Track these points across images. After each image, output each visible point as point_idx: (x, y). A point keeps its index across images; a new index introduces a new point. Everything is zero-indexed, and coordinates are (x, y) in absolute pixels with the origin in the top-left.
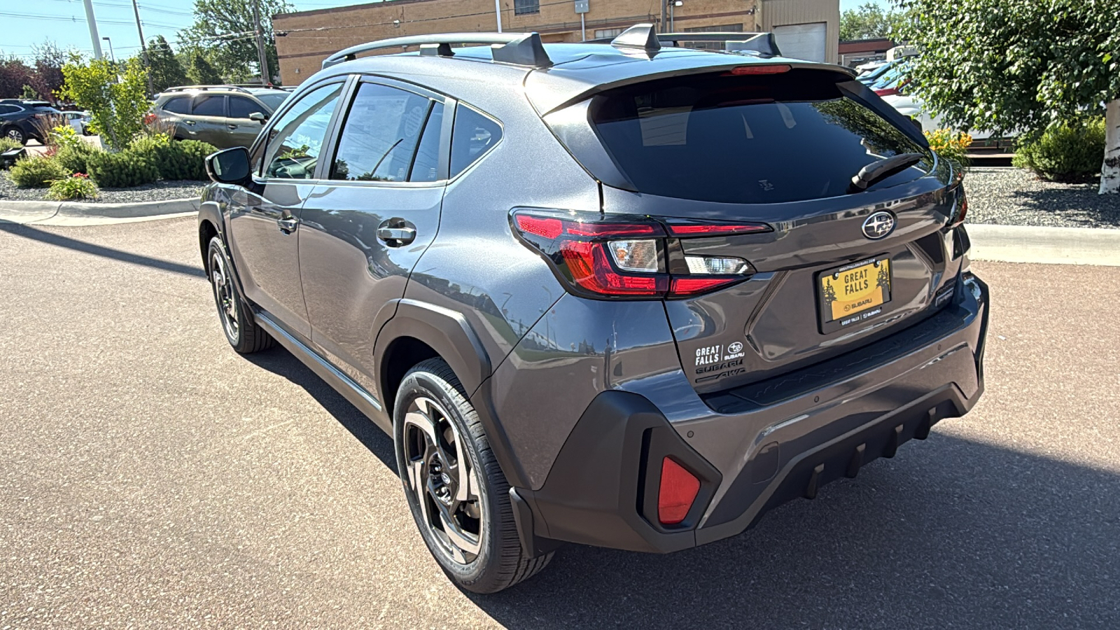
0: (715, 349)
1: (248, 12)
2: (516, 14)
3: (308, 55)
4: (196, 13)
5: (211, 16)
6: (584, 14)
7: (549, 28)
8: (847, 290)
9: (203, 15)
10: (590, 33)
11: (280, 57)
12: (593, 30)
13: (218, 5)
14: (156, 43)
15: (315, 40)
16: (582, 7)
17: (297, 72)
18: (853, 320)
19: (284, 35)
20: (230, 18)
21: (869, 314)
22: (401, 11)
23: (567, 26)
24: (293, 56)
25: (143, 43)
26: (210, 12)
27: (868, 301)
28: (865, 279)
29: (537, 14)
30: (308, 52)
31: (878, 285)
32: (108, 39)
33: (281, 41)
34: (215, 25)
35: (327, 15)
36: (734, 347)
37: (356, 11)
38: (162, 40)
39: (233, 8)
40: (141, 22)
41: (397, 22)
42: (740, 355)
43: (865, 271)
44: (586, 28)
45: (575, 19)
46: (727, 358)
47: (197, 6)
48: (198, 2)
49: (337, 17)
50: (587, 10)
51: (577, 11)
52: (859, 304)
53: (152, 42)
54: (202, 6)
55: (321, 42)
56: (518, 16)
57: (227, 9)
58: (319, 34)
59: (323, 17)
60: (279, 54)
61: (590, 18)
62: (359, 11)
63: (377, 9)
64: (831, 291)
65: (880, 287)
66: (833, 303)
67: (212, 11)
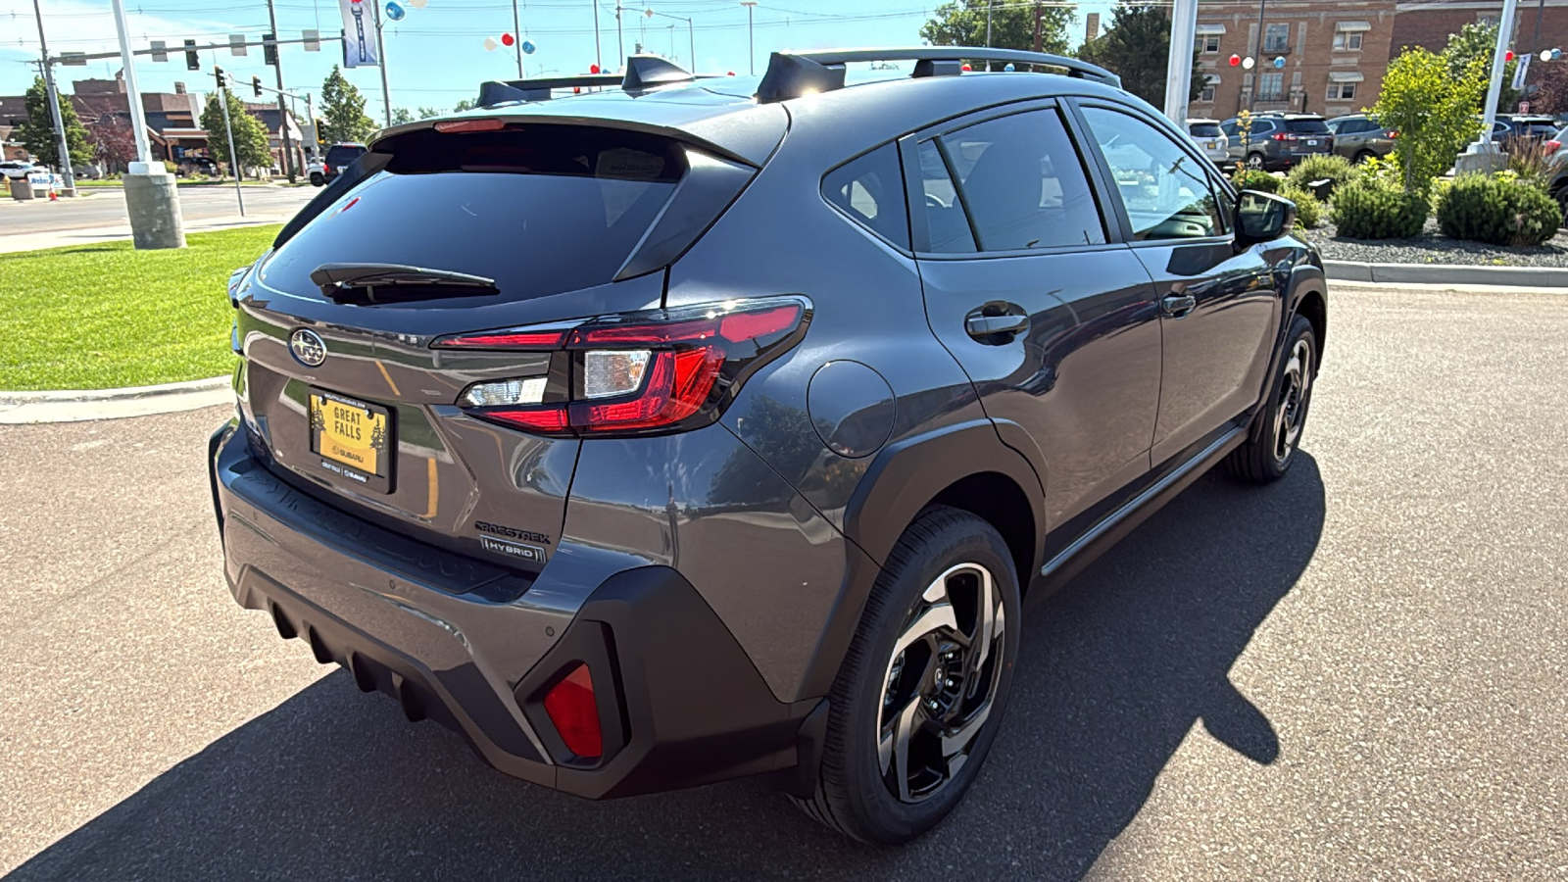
8: (337, 427)
18: (334, 468)
21: (351, 475)
27: (358, 458)
28: (357, 426)
43: (359, 416)
52: (349, 455)
66: (322, 432)
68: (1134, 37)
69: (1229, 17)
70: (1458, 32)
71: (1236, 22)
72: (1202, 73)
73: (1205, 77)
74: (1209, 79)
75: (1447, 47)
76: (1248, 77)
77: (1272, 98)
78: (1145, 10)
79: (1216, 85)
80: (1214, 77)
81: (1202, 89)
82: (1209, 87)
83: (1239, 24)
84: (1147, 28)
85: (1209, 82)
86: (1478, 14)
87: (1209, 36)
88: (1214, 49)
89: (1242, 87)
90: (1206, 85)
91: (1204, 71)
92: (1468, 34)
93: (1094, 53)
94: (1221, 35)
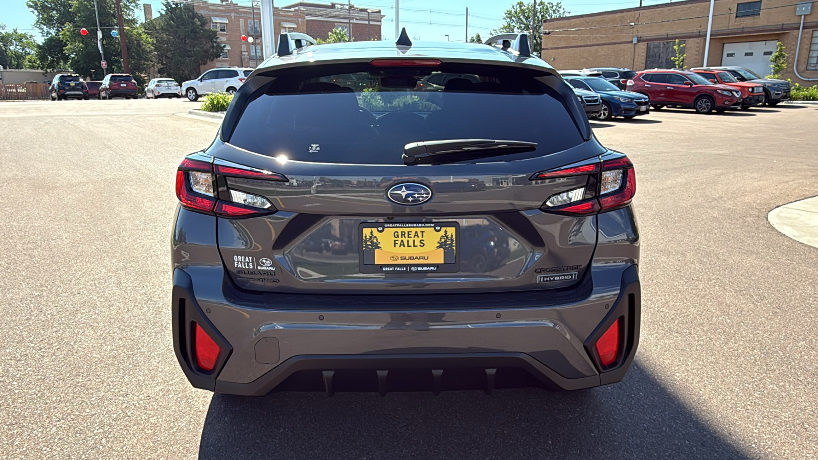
0: (249, 259)
1: (538, 18)
2: (737, 17)
3: (563, 48)
4: (504, 19)
5: (513, 21)
6: (805, 15)
7: (766, 28)
8: (395, 244)
9: (508, 20)
10: (807, 33)
11: (543, 49)
12: (811, 30)
13: (519, 13)
14: (475, 38)
15: (569, 38)
16: (804, 9)
17: (552, 59)
18: (398, 269)
19: (549, 33)
20: (525, 22)
21: (420, 269)
22: (637, 16)
23: (784, 27)
24: (552, 49)
25: (467, 38)
26: (513, 18)
27: (424, 258)
28: (421, 238)
29: (757, 17)
30: (563, 45)
31: (439, 247)
32: (448, 36)
33: (546, 38)
34: (515, 26)
35: (582, 19)
36: (264, 261)
37: (603, 16)
38: (478, 36)
39: (528, 15)
40: (468, 25)
41: (633, 24)
42: (271, 268)
43: (422, 232)
44: (804, 28)
45: (794, 20)
46: (259, 268)
47: (506, 14)
48: (507, 11)
49: (588, 21)
50: (808, 12)
51: (797, 14)
52: (411, 258)
53: (473, 37)
54: (509, 14)
55: (574, 38)
56: (738, 19)
57: (524, 16)
58: (573, 33)
59: (577, 21)
60: (542, 47)
61: (809, 19)
62: (606, 16)
63: (620, 14)
64: (375, 241)
65: (442, 250)
66: (376, 251)
67: (515, 17)
68: (179, 20)
69: (228, 15)
70: (331, 31)
71: (233, 17)
72: (220, 43)
73: (223, 45)
74: (225, 46)
75: (329, 38)
76: (244, 47)
77: (258, 58)
78: (182, 5)
79: (228, 50)
80: (227, 46)
81: (222, 52)
82: (225, 51)
83: (235, 19)
84: (185, 16)
85: (225, 48)
86: (336, 24)
87: (220, 23)
88: (224, 30)
89: (242, 52)
90: (224, 50)
91: (221, 42)
92: (335, 33)
93: (157, 28)
94: (226, 24)
